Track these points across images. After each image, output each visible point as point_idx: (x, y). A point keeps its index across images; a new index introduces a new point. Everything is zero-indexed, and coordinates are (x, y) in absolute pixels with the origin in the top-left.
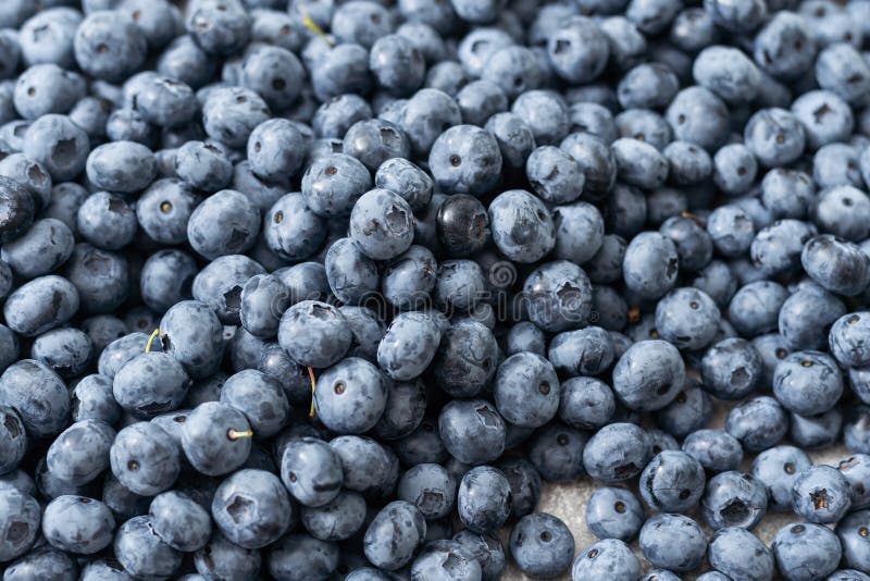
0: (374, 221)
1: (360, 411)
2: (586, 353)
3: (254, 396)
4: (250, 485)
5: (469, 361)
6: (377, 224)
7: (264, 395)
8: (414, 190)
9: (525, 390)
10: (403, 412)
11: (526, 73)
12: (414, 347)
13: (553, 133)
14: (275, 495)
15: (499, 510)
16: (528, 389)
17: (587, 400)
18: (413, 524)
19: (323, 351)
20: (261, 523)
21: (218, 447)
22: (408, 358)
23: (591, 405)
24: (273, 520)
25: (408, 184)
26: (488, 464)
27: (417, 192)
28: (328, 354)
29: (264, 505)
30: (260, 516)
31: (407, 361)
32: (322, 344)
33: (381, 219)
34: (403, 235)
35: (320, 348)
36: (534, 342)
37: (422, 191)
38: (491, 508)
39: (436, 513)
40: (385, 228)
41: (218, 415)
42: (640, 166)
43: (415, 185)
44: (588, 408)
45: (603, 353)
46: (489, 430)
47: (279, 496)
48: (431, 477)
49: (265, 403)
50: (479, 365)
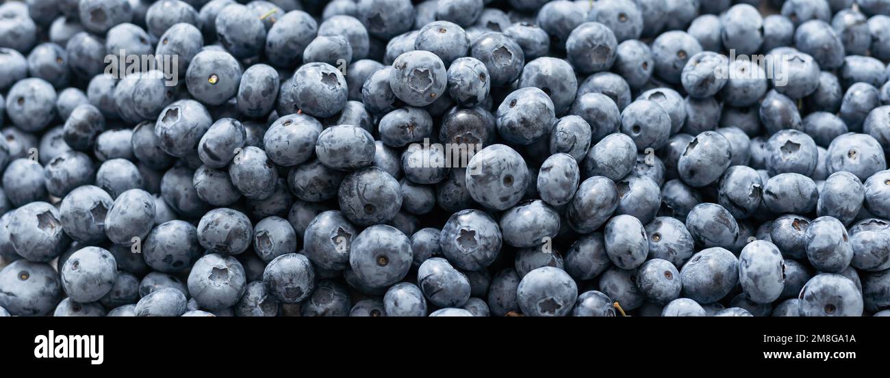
0: (405, 64)
1: (277, 143)
2: (431, 277)
3: (251, 78)
4: (190, 112)
5: (358, 190)
6: (405, 66)
7: (255, 83)
8: (459, 83)
9: (368, 246)
10: (304, 178)
11: (647, 128)
12: (333, 142)
13: (600, 166)
14: (190, 128)
15: (281, 287)
16: (371, 247)
17: (397, 299)
18: (228, 229)
19: (301, 94)
20: (168, 132)
21: (200, 75)
22: (324, 143)
23: (396, 304)
24: (173, 137)
25: (459, 75)
26: (311, 261)
27: (459, 86)
28: (302, 100)
29: (179, 125)
30: (171, 128)
31: (323, 146)
32: (304, 90)
33: (409, 67)
34: (414, 91)
35: (301, 91)
36: (425, 243)
37: (462, 88)
38: (277, 278)
39: (261, 253)
40: (407, 74)
41: (219, 62)
42: (614, 236)
43: (462, 80)
44: (393, 304)
45: (440, 290)
46: (330, 243)
47: (191, 131)
48: (278, 230)
49: (250, 87)
50: (362, 201)
